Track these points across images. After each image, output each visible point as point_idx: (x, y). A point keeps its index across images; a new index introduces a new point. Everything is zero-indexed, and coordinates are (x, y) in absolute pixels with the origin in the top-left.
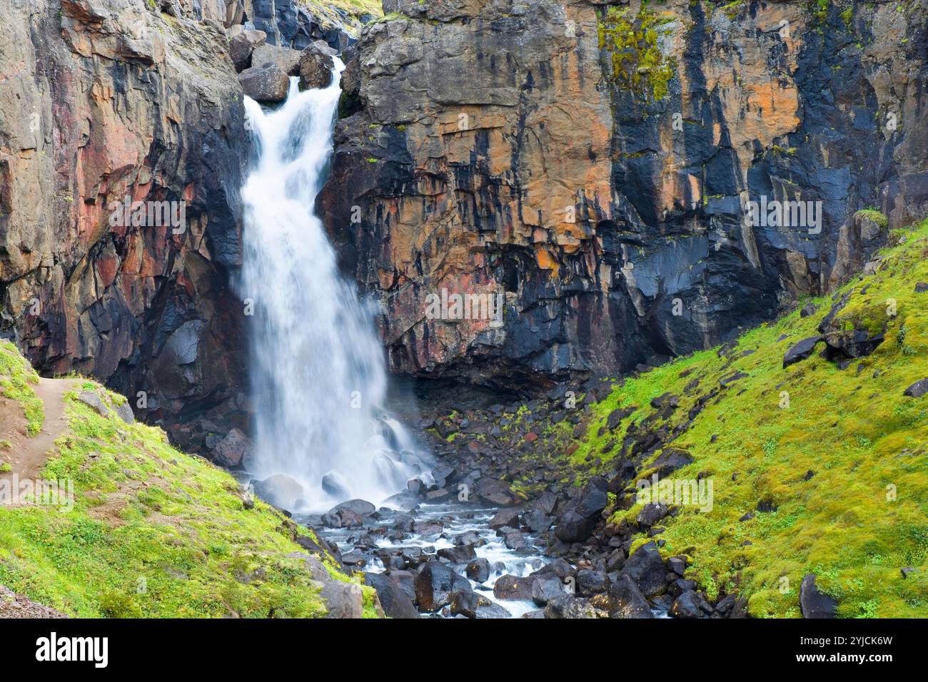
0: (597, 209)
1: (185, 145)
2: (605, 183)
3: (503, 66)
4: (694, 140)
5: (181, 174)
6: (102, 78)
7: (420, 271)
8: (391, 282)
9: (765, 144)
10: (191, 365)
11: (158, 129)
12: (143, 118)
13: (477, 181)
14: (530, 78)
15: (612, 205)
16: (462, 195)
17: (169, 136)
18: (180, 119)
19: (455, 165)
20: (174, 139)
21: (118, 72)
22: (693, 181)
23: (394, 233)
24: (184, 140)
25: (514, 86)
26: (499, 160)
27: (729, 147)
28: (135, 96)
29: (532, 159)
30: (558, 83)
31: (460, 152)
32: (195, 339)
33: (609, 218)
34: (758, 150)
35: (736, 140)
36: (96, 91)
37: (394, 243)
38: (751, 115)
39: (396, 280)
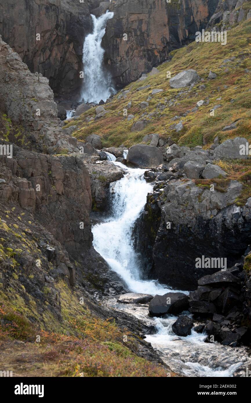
0: (166, 39)
1: (65, 25)
2: (167, 32)
3: (145, 4)
4: (187, 20)
5: (65, 32)
6: (43, 9)
7: (127, 56)
8: (120, 59)
9: (202, 21)
10: (72, 80)
11: (58, 21)
12: (53, 19)
13: (139, 33)
14: (151, 6)
15: (169, 38)
16: (136, 37)
17: (61, 23)
18: (64, 19)
19: (133, 29)
20: (62, 24)
21: (47, 8)
22: (187, 31)
23: (120, 47)
24: (65, 24)
25: (147, 8)
26: (144, 27)
27: (194, 22)
28: (52, 13)
29: (152, 27)
30: (157, 7)
31: (135, 26)
32: (73, 74)
33: (168, 41)
34: (201, 22)
35: (196, 20)
36: (41, 12)
37: (120, 49)
38: (199, 13)
39: (121, 59)
